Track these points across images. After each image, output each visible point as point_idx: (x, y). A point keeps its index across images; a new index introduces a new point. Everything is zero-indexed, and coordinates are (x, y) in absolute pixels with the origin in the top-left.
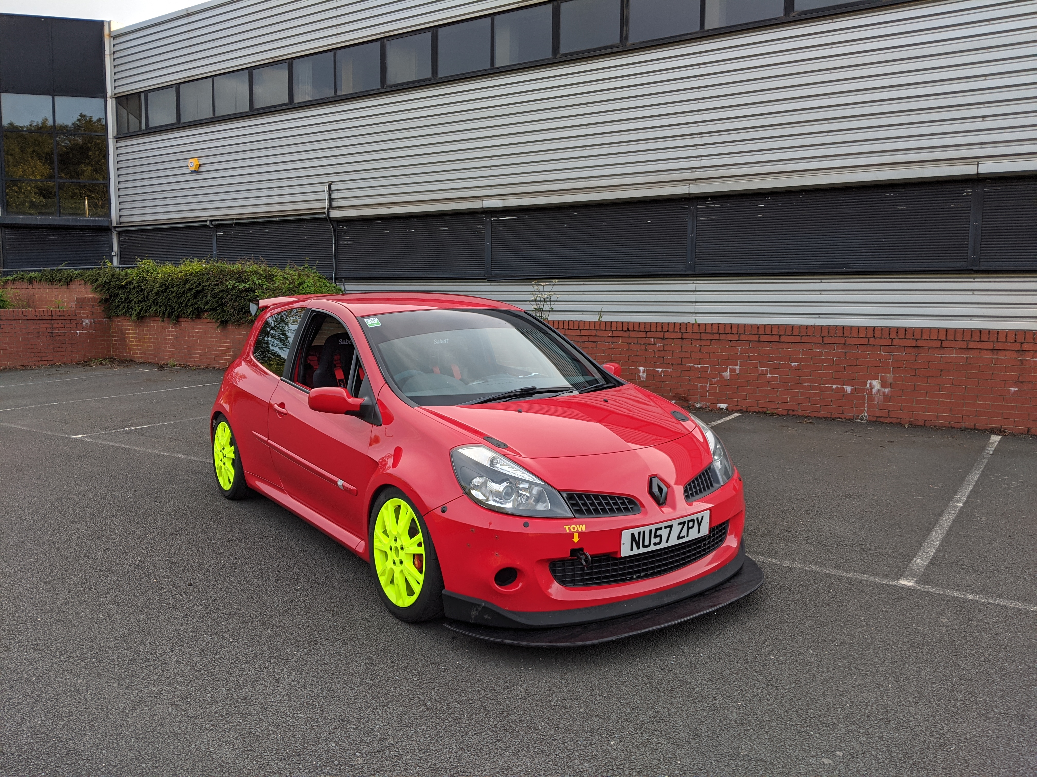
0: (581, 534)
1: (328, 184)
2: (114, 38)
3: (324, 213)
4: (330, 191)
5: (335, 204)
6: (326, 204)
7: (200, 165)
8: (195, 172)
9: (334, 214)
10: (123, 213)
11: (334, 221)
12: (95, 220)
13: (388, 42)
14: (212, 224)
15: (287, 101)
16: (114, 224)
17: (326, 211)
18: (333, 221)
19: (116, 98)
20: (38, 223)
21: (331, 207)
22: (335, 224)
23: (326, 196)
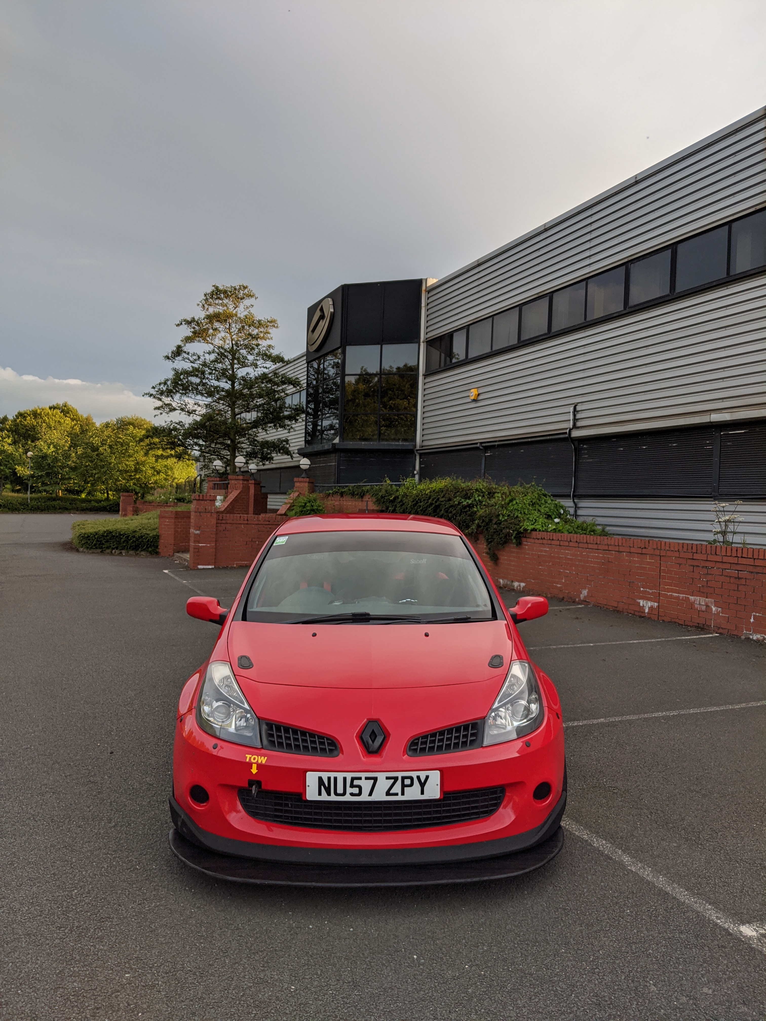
0: (259, 766)
1: (573, 405)
2: (429, 292)
3: (566, 433)
4: (575, 411)
5: (579, 424)
6: (571, 425)
7: (479, 395)
8: (474, 401)
9: (576, 434)
10: (426, 438)
11: (576, 440)
12: (403, 445)
13: (632, 265)
14: (482, 446)
15: (546, 332)
16: (418, 448)
17: (568, 431)
18: (574, 440)
19: (427, 342)
20: (363, 448)
21: (575, 427)
22: (576, 443)
23: (571, 417)
